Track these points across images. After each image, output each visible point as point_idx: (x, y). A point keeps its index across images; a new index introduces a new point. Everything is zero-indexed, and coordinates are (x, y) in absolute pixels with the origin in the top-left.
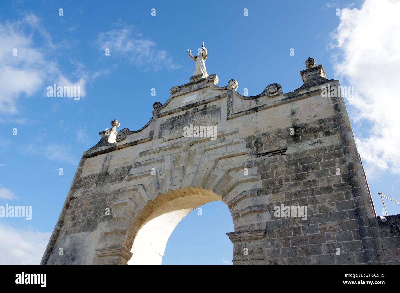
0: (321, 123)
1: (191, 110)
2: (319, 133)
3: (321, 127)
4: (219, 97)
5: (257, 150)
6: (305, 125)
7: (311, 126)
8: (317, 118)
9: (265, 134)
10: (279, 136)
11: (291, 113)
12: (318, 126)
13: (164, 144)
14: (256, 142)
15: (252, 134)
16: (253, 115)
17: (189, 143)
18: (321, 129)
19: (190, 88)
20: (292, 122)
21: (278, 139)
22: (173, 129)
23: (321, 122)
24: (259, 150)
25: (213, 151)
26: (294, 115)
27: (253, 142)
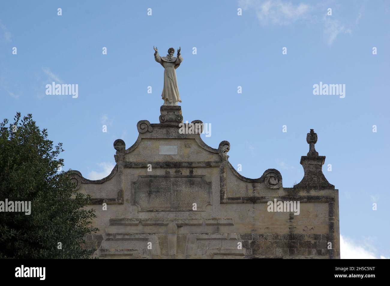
0: (315, 239)
1: (172, 171)
2: (313, 250)
3: (315, 243)
4: (208, 165)
5: (253, 253)
6: (301, 236)
7: (306, 239)
8: (312, 232)
9: (262, 236)
10: (276, 243)
11: (289, 218)
12: (313, 242)
13: (143, 216)
14: (253, 243)
15: (249, 231)
16: (250, 206)
17: (176, 224)
18: (315, 246)
19: (168, 133)
20: (289, 228)
21: (275, 245)
22: (153, 196)
23: (316, 237)
24: (256, 254)
25: (207, 243)
26: (292, 220)
27: (250, 241)
